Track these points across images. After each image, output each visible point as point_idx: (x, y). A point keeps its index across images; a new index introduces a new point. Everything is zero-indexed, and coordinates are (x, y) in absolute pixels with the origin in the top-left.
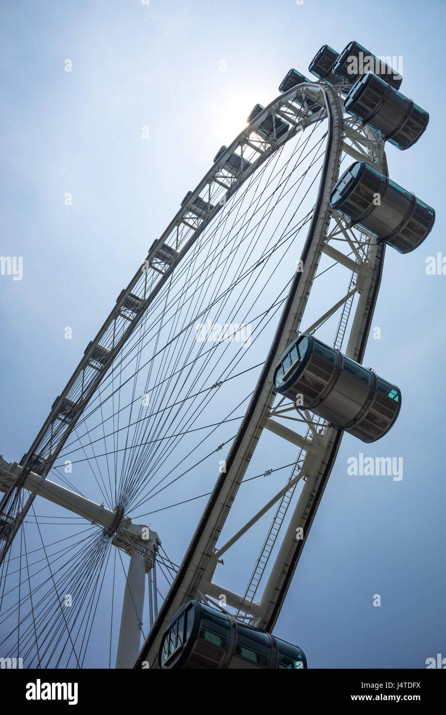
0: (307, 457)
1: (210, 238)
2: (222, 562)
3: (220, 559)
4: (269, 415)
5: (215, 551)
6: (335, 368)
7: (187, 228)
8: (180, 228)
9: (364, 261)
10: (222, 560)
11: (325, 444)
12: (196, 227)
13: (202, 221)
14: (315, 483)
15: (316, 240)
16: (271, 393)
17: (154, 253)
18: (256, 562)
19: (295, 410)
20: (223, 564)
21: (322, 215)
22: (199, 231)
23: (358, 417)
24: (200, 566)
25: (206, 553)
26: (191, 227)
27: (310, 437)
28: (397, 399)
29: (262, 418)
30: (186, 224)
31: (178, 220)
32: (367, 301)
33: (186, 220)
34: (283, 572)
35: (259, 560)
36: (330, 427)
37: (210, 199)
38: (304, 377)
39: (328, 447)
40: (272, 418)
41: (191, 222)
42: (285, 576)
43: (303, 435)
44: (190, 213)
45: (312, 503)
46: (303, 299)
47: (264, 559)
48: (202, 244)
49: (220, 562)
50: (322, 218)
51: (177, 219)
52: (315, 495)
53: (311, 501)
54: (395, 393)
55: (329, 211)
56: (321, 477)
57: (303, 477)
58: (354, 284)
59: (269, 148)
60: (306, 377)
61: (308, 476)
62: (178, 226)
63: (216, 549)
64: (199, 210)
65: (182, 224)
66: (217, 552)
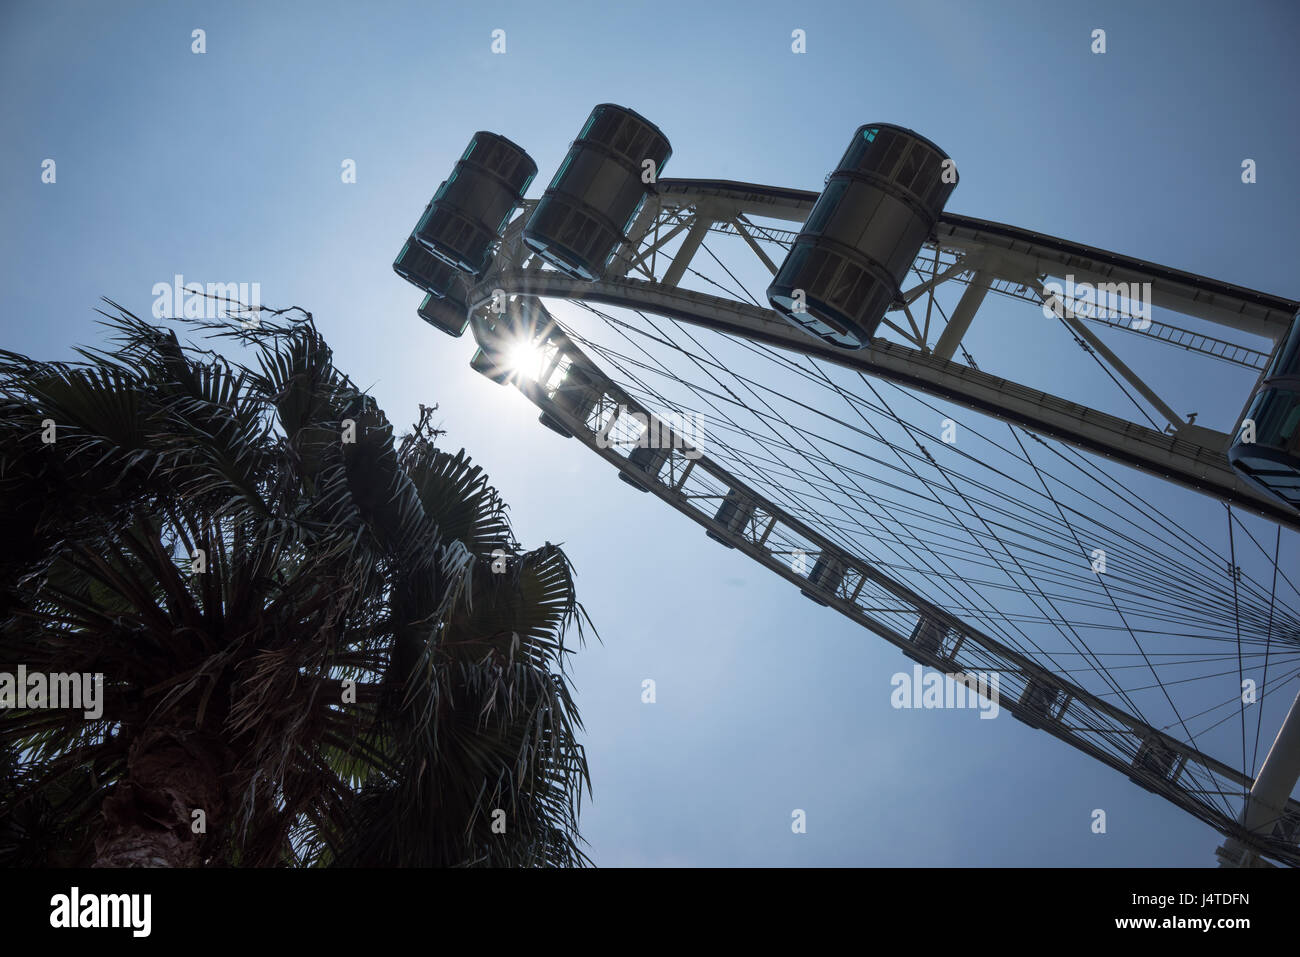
0: (1003, 277)
1: (794, 498)
2: (1192, 416)
3: (1187, 420)
4: (925, 351)
5: (1171, 431)
6: (819, 247)
7: (772, 537)
8: (774, 548)
9: (692, 214)
10: (1188, 416)
11: (981, 246)
12: (770, 519)
13: (758, 509)
14: (1046, 257)
15: (655, 299)
16: (889, 352)
17: (826, 597)
18: (1190, 353)
19: (909, 307)
20: (1196, 414)
21: (620, 292)
22: (777, 514)
23: (901, 195)
24: (1195, 457)
25: (1169, 447)
26: (769, 529)
27: (968, 275)
28: (876, 131)
29: (931, 365)
30: (765, 537)
31: (759, 552)
32: (749, 200)
33: (759, 537)
34: (1210, 301)
35: (1188, 348)
36: (937, 242)
37: (718, 497)
38: (835, 301)
39: (985, 240)
40: (932, 348)
41: (761, 530)
42: (1218, 297)
43: (965, 288)
44: (746, 531)
45: (1083, 259)
46: (741, 310)
47: (1187, 339)
48: (797, 507)
49: (1193, 420)
50: (625, 292)
51: (758, 555)
52: (1068, 256)
53: (1079, 261)
54: (866, 133)
55: (615, 280)
56: (1039, 248)
57: (1040, 280)
58: (726, 226)
59: (610, 395)
60: (835, 296)
61: (1037, 274)
62: (770, 551)
63: (1168, 429)
64: (738, 515)
65: (767, 545)
66: (1172, 427)
